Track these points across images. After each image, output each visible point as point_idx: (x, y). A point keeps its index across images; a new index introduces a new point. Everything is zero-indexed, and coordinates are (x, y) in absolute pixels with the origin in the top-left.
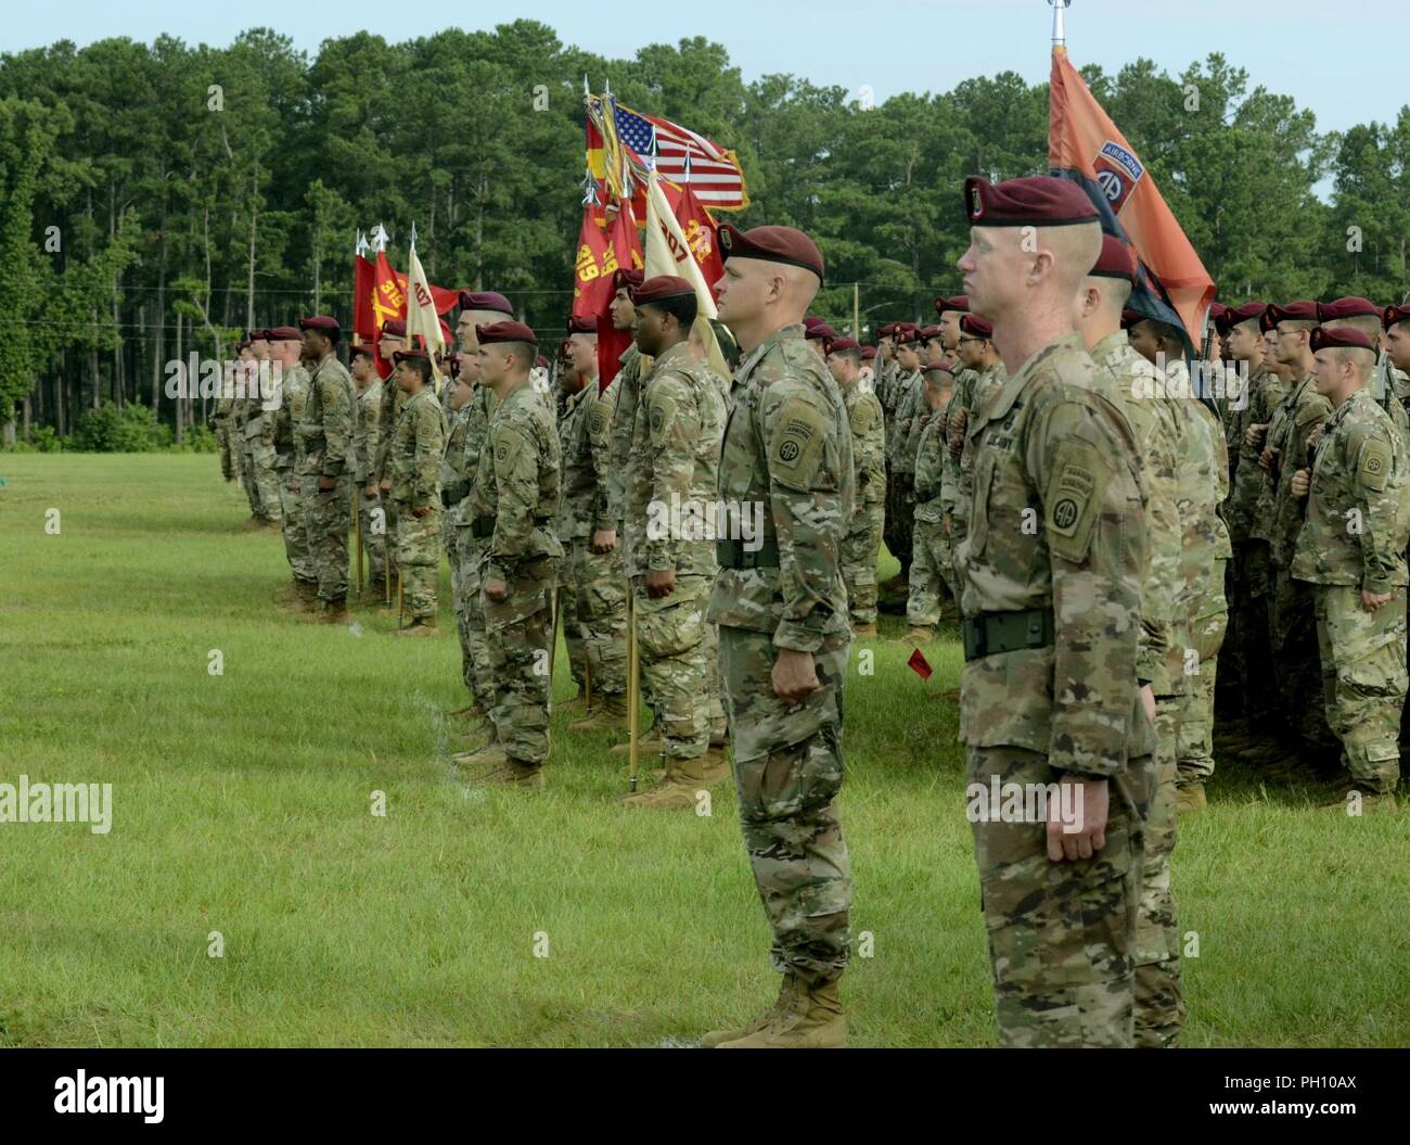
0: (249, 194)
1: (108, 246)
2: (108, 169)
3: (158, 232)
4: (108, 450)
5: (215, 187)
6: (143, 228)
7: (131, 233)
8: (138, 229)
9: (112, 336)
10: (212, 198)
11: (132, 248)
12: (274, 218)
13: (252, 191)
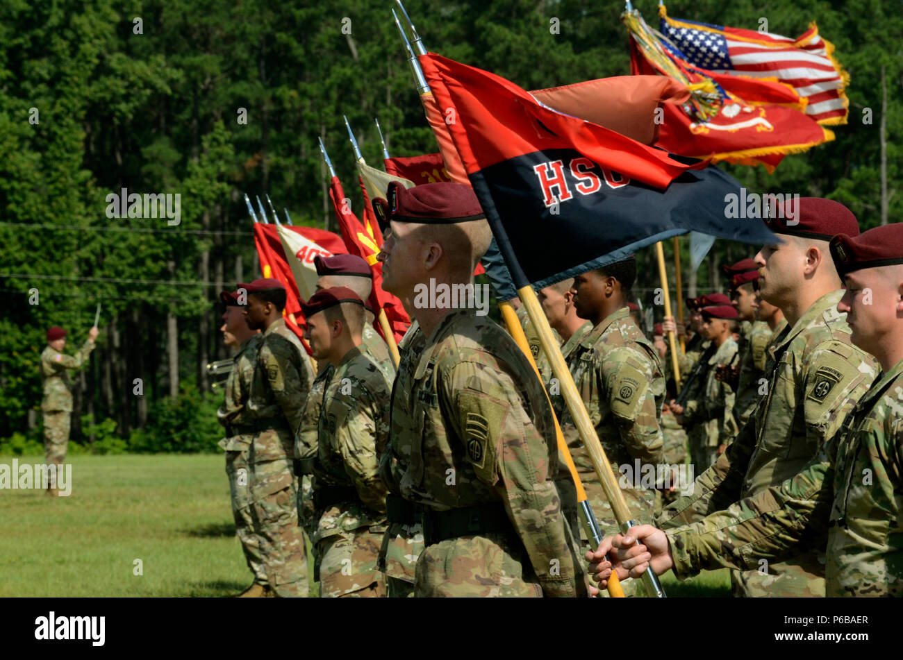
0: (380, 105)
1: (189, 175)
2: (189, 69)
3: (257, 157)
4: (190, 451)
5: (334, 94)
6: (237, 151)
7: (220, 156)
8: (229, 150)
9: (196, 298)
10: (329, 109)
11: (221, 178)
12: (415, 137)
13: (384, 101)
